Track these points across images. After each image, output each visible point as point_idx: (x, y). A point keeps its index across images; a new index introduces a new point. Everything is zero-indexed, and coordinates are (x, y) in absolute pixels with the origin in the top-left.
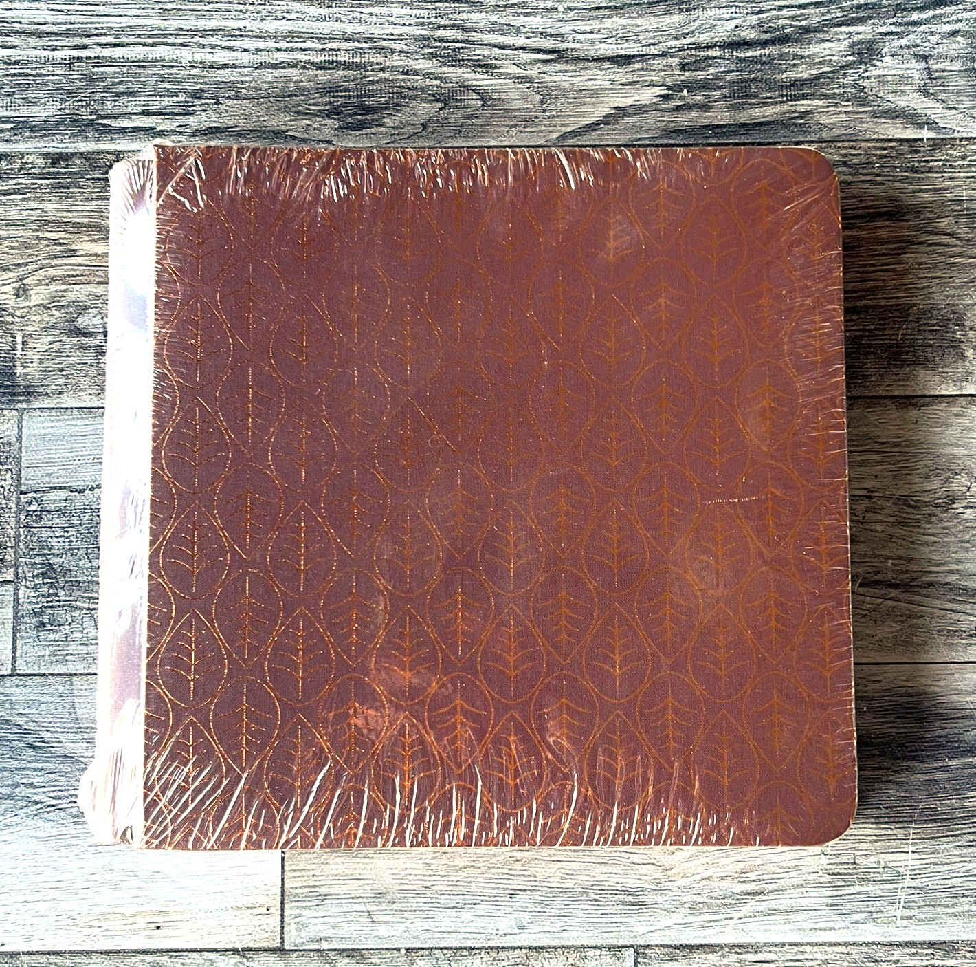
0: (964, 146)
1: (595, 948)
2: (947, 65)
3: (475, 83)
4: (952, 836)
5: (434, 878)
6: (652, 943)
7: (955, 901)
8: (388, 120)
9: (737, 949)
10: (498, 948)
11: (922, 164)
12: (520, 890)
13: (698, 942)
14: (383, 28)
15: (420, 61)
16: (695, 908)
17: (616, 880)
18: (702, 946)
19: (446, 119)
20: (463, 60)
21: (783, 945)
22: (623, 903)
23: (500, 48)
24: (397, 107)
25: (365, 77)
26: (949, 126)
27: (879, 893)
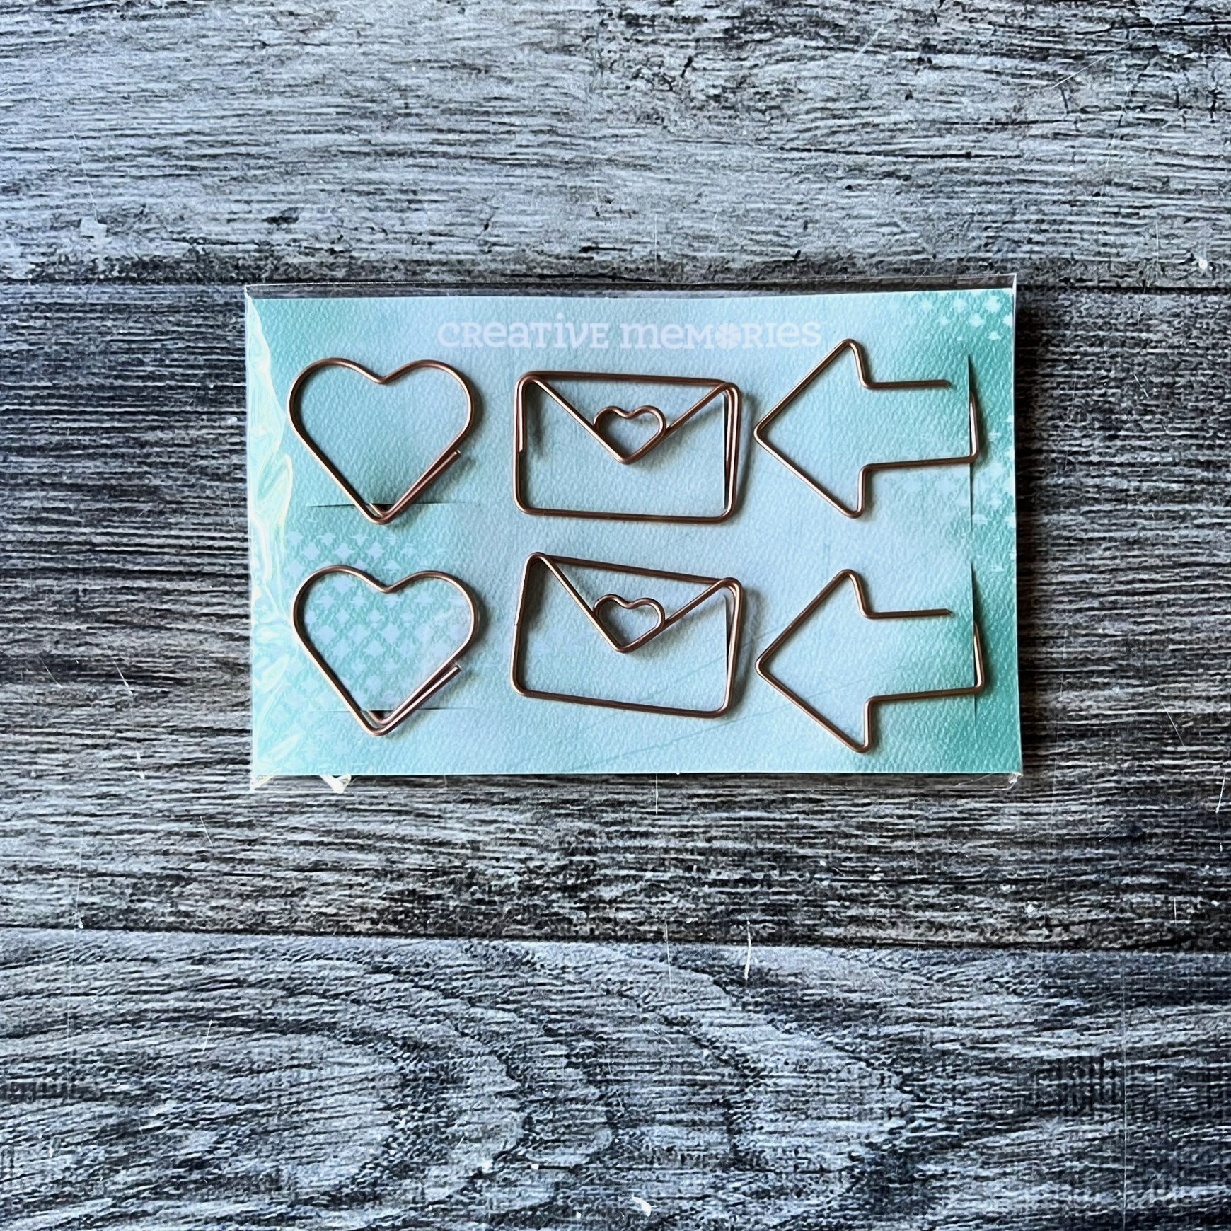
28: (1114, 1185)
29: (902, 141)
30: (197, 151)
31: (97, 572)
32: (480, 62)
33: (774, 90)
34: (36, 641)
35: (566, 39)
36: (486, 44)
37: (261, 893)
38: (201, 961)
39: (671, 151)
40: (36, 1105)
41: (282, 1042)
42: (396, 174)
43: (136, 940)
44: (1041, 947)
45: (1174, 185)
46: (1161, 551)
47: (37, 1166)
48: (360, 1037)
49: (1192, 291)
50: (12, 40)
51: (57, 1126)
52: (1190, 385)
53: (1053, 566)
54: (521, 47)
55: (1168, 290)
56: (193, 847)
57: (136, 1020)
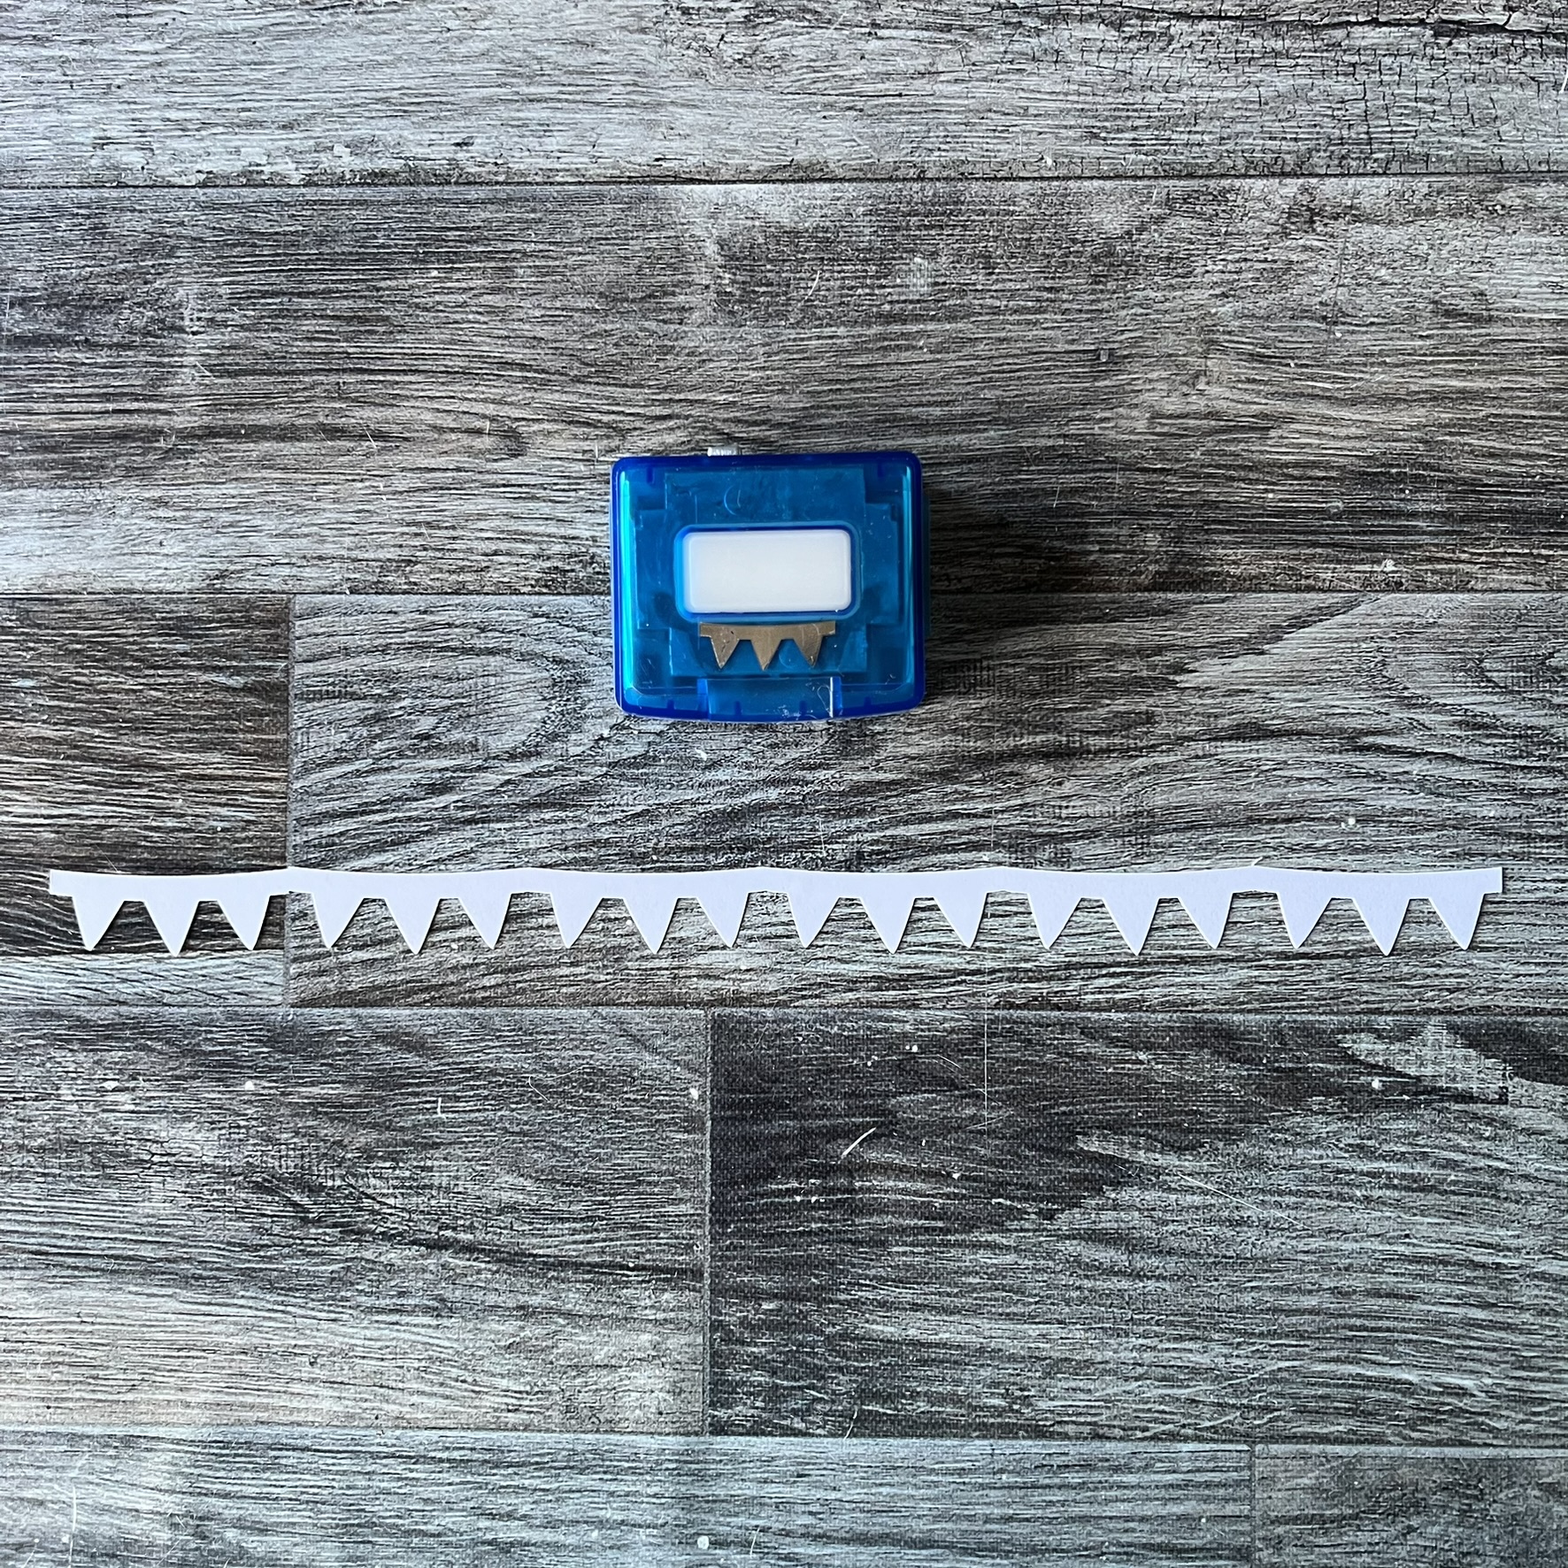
28: (989, 735)
29: (858, 87)
30: (407, 100)
31: (351, 370)
32: (588, 40)
33: (777, 55)
34: (314, 415)
35: (643, 24)
36: (592, 28)
37: (462, 569)
38: (425, 612)
39: (711, 95)
40: (323, 703)
41: (477, 661)
42: (535, 113)
43: (383, 600)
44: (944, 592)
45: (1032, 111)
46: (1020, 344)
47: (324, 740)
48: (525, 657)
49: (1042, 179)
50: (285, 28)
51: (337, 715)
52: (1040, 239)
53: (952, 356)
54: (614, 29)
55: (1028, 179)
56: (417, 542)
57: (384, 650)
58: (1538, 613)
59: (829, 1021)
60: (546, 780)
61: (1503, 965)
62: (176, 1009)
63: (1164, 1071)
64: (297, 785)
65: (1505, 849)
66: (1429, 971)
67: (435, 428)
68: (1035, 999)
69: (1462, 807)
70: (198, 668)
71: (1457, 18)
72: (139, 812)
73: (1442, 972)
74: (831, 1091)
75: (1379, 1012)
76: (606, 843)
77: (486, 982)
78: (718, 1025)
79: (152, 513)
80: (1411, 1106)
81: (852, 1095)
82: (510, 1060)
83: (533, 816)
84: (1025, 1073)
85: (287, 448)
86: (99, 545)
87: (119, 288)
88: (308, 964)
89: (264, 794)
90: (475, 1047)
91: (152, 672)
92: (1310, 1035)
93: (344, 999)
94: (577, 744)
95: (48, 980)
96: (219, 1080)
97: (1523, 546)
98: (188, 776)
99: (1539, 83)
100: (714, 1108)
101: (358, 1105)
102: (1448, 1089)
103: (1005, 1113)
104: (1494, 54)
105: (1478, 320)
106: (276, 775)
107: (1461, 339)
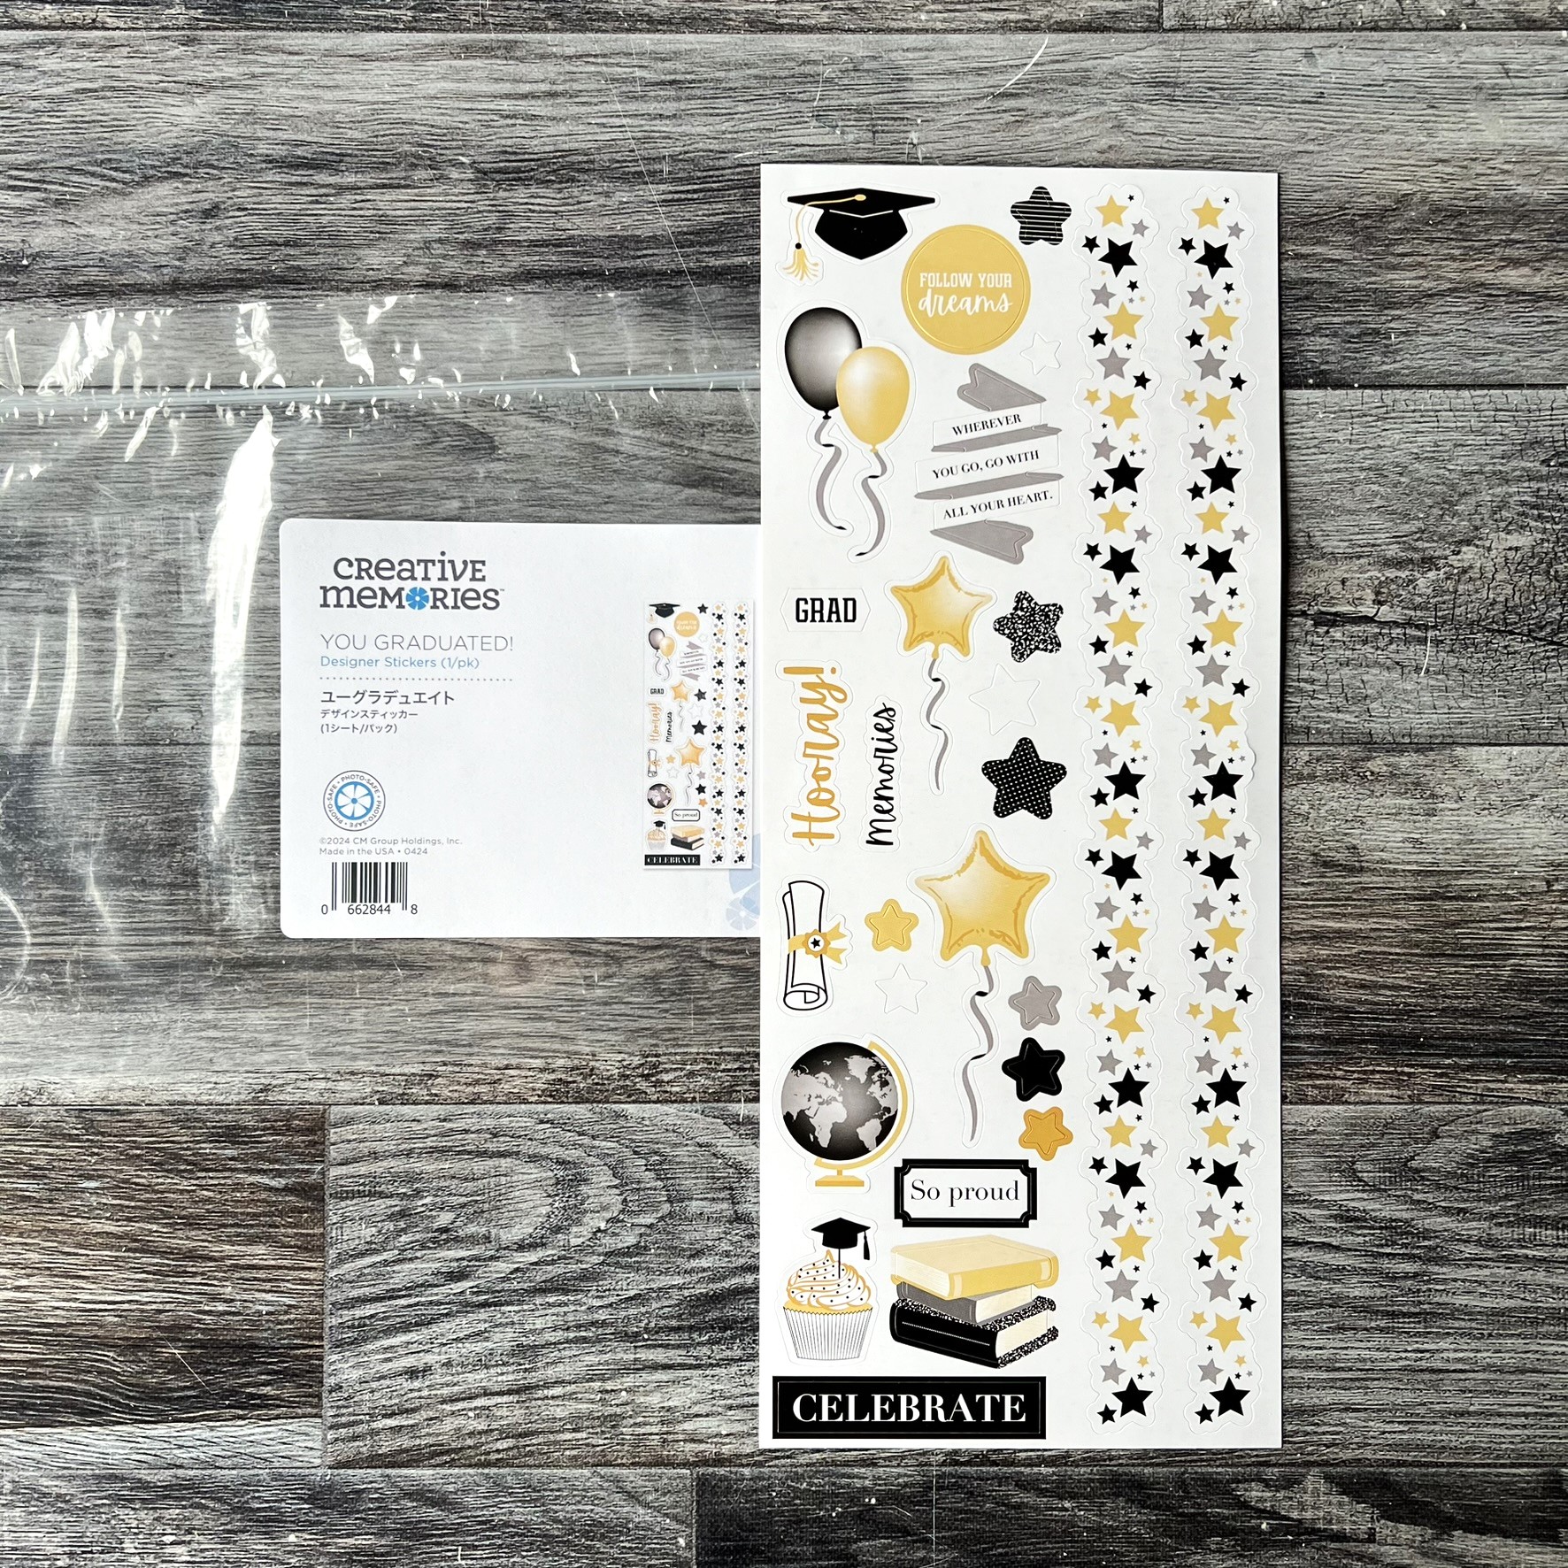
0: (689, 1091)
1: (1213, 29)
2: (709, 1208)
3: (1365, 1196)
4: (747, 165)
5: (1422, 118)
6: (1139, 35)
7: (747, 84)
8: (1485, 1143)
9: (1029, 25)
10: (1340, 28)
11: (748, 1066)
12: (1310, 102)
13: (1081, 35)
14: (1492, 1275)
15: (1441, 1228)
16: (1084, 79)
17: (1185, 114)
18: (1075, 31)
19: (1403, 1144)
20: (1381, 1228)
21: (970, 31)
22: (1176, 85)
23: (1329, 1245)
24: (1472, 1161)
25: (1518, 1206)
26: (710, 1120)
27: (844, 94)
58: (1402, 1122)
59: (798, 1478)
60: (550, 1268)
61: (1371, 1424)
62: (227, 1472)
63: (1085, 1516)
64: (333, 1273)
65: (1373, 1324)
66: (1309, 1429)
67: (453, 958)
68: (977, 1456)
69: (1337, 1288)
70: (245, 1171)
71: (1333, 610)
72: (194, 1297)
73: (1320, 1430)
74: (801, 1538)
75: (1267, 1464)
76: (604, 1323)
77: (501, 1445)
78: (703, 1484)
79: (203, 1034)
80: (1294, 1544)
81: (819, 1542)
82: (521, 1513)
83: (538, 1301)
84: (967, 1520)
85: (323, 976)
86: (156, 1061)
87: (172, 834)
88: (343, 1431)
89: (303, 1281)
90: (490, 1502)
91: (203, 1174)
92: (1209, 1485)
93: (374, 1461)
94: (578, 1236)
95: (113, 1447)
96: (265, 1533)
97: (1389, 1065)
98: (236, 1266)
99: (1403, 667)
100: (698, 1554)
101: (388, 1554)
102: (1325, 1530)
103: (949, 1556)
104: (1365, 642)
105: (1352, 870)
106: (314, 1265)
107: (1337, 886)
